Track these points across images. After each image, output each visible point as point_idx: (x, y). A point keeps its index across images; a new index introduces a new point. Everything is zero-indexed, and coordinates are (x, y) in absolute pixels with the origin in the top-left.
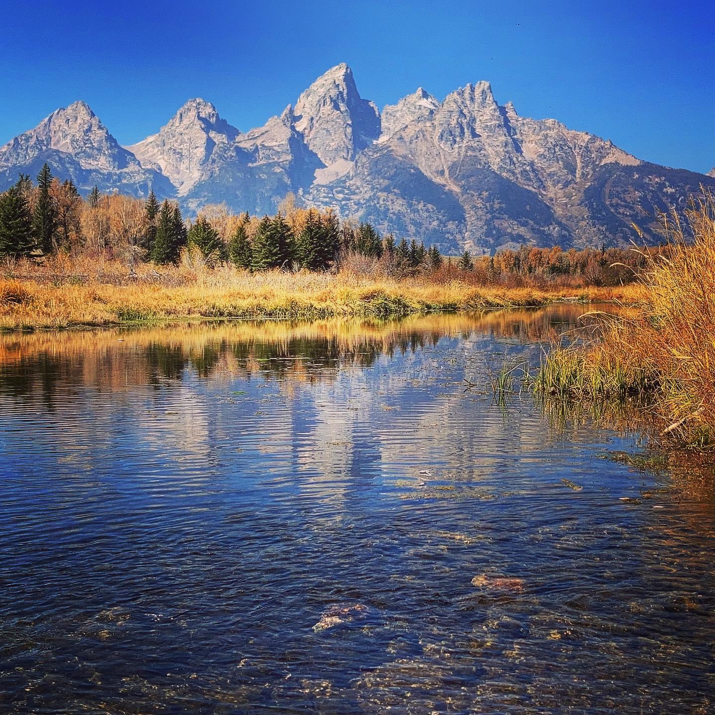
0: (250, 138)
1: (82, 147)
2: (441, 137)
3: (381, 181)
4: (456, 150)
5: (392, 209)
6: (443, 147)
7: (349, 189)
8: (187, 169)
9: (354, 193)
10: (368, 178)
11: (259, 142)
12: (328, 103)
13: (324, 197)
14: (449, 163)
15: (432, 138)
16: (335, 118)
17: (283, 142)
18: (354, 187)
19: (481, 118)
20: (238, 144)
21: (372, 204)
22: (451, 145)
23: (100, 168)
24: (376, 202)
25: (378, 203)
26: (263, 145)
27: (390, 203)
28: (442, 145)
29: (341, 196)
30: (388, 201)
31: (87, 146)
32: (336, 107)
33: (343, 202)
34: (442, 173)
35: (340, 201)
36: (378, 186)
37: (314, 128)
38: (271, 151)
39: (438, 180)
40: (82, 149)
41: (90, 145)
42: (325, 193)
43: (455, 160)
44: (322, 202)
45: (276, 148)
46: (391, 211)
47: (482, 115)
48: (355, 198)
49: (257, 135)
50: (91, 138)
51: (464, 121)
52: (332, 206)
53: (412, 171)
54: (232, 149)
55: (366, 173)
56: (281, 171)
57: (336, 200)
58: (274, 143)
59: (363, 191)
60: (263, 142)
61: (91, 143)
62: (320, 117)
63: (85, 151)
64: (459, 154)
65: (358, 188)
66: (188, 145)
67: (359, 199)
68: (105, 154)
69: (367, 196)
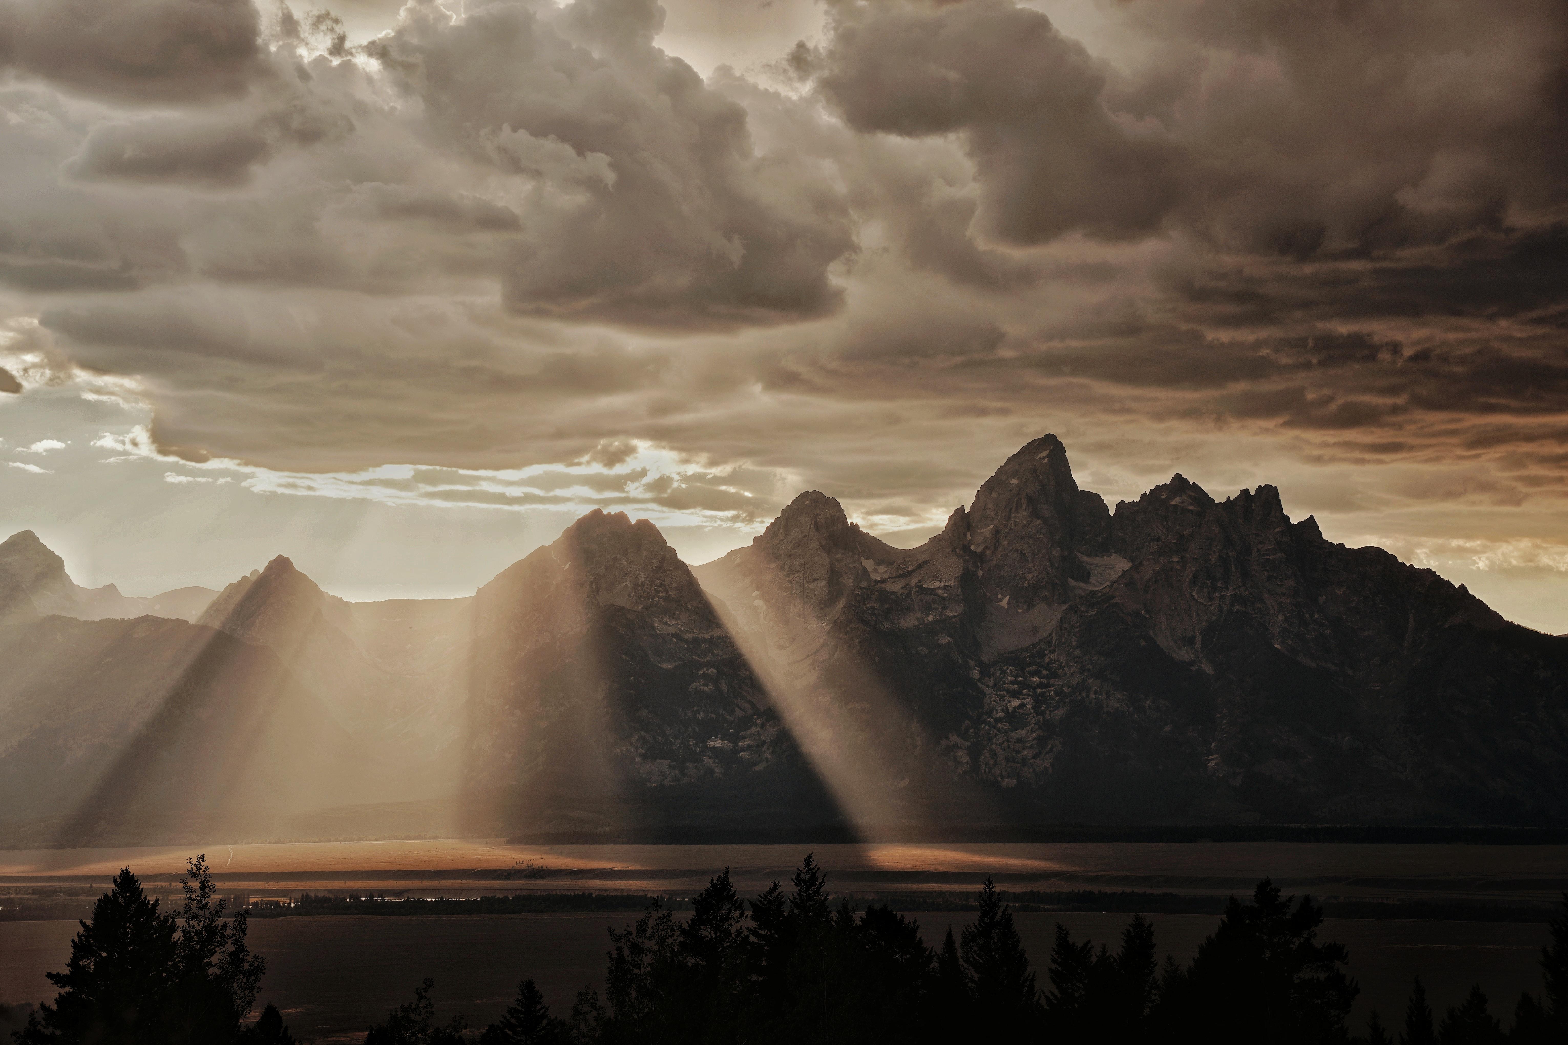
0: (901, 572)
1: (653, 598)
2: (1194, 582)
3: (1095, 658)
4: (1217, 603)
5: (1107, 706)
6: (1196, 597)
7: (1048, 668)
8: (800, 616)
9: (1055, 675)
10: (1077, 652)
11: (914, 581)
12: (1024, 506)
13: (1012, 683)
14: (1204, 623)
15: (1179, 581)
16: (1034, 531)
17: (952, 583)
18: (1056, 665)
19: (1260, 546)
20: (883, 586)
21: (1079, 698)
22: (1209, 593)
23: (681, 630)
24: (1084, 695)
25: (1088, 696)
26: (921, 587)
27: (1104, 696)
28: (1194, 594)
29: (1036, 679)
30: (1101, 694)
31: (660, 595)
32: (1035, 514)
33: (1039, 691)
34: (1189, 641)
35: (1035, 689)
36: (1090, 667)
37: (1000, 549)
38: (932, 596)
39: (1184, 654)
40: (653, 601)
41: (664, 594)
42: (1011, 675)
43: (1214, 618)
44: (1008, 691)
45: (940, 592)
46: (1105, 710)
47: (1261, 542)
48: (1058, 682)
49: (910, 568)
50: (666, 583)
51: (1232, 554)
52: (1021, 697)
53: (1143, 643)
54: (874, 597)
55: (1074, 643)
56: (949, 643)
57: (1029, 687)
58: (937, 584)
59: (1069, 673)
60: (920, 582)
61: (667, 591)
62: (1011, 529)
63: (657, 604)
64: (1221, 610)
65: (1061, 667)
66: (801, 575)
67: (1062, 686)
68: (687, 609)
69: (1074, 681)
